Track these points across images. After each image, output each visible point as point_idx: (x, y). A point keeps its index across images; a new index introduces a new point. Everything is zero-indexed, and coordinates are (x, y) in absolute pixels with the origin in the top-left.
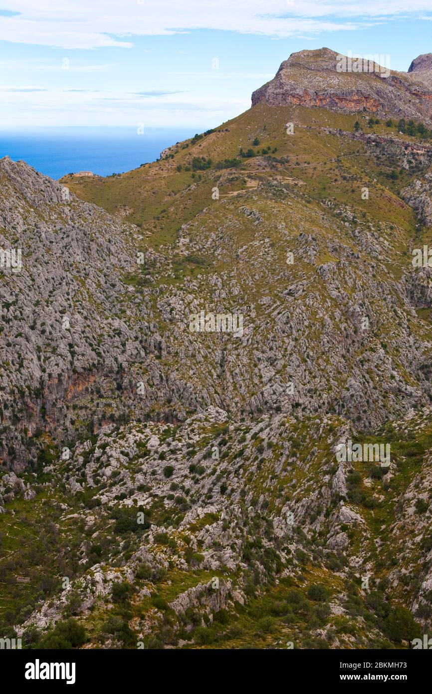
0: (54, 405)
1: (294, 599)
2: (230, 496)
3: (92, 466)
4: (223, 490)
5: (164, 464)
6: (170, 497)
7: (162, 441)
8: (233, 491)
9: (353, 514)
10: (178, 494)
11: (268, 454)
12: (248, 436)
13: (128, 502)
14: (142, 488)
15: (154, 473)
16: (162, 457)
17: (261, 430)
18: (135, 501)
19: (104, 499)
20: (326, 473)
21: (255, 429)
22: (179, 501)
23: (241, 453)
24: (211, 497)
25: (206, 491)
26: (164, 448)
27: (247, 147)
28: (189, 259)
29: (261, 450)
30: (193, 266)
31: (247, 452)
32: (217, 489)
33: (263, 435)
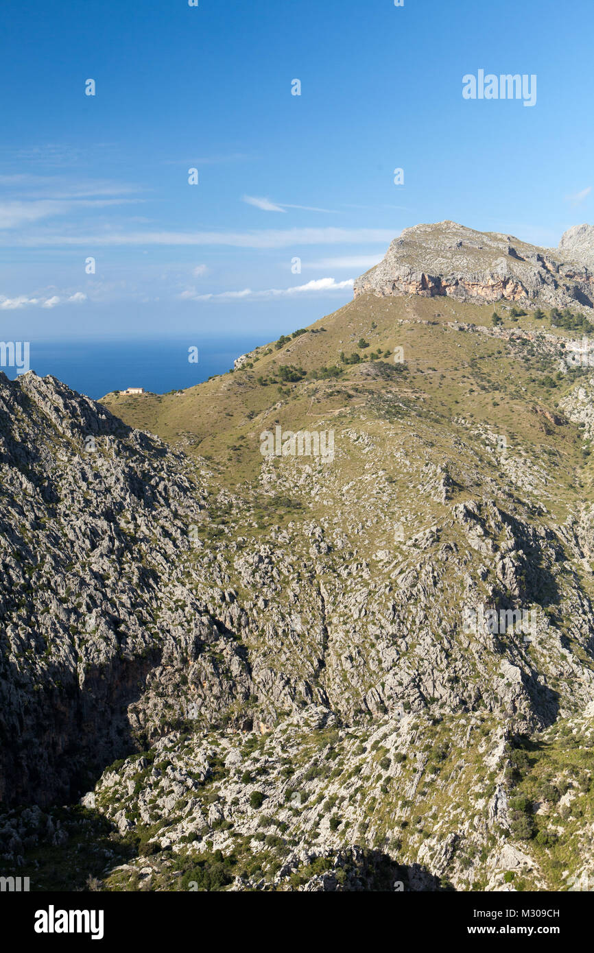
0: (94, 707)
2: (344, 832)
3: (149, 794)
4: (335, 823)
5: (250, 789)
6: (261, 837)
7: (245, 755)
8: (348, 825)
9: (521, 856)
10: (272, 830)
11: (395, 769)
12: (368, 745)
13: (201, 846)
14: (220, 824)
15: (235, 802)
16: (248, 779)
17: (385, 736)
18: (210, 844)
19: (165, 842)
20: (479, 796)
21: (375, 737)
22: (273, 841)
23: (358, 770)
24: (317, 835)
25: (308, 826)
26: (248, 766)
27: (352, 348)
28: (277, 501)
29: (386, 765)
30: (281, 511)
31: (365, 771)
32: (325, 823)
33: (388, 744)
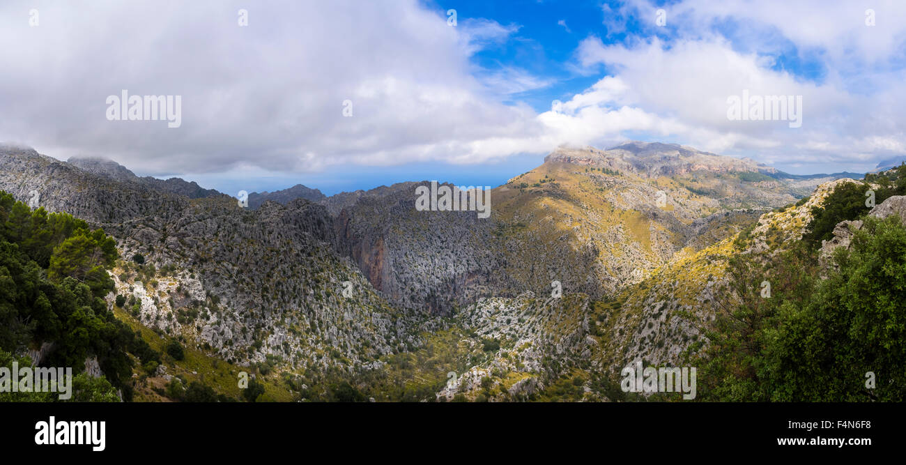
0: (459, 287)
1: (567, 386)
2: (536, 334)
3: (475, 317)
4: (533, 331)
5: (507, 317)
6: (509, 334)
7: (506, 306)
8: (538, 331)
9: (592, 339)
10: (513, 332)
11: (553, 313)
12: (545, 304)
13: (490, 336)
14: (496, 329)
15: (502, 322)
16: (506, 314)
17: (550, 301)
18: (493, 336)
19: (479, 333)
20: (580, 320)
21: (548, 301)
22: (513, 336)
23: (541, 312)
24: (527, 334)
25: (525, 331)
26: (507, 310)
27: (543, 178)
28: (519, 225)
29: (550, 311)
30: (520, 228)
31: (544, 312)
32: (530, 330)
33: (551, 304)
